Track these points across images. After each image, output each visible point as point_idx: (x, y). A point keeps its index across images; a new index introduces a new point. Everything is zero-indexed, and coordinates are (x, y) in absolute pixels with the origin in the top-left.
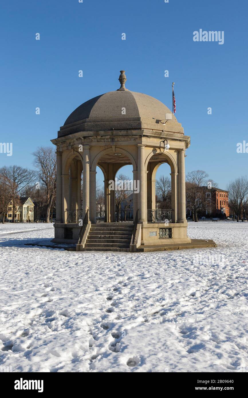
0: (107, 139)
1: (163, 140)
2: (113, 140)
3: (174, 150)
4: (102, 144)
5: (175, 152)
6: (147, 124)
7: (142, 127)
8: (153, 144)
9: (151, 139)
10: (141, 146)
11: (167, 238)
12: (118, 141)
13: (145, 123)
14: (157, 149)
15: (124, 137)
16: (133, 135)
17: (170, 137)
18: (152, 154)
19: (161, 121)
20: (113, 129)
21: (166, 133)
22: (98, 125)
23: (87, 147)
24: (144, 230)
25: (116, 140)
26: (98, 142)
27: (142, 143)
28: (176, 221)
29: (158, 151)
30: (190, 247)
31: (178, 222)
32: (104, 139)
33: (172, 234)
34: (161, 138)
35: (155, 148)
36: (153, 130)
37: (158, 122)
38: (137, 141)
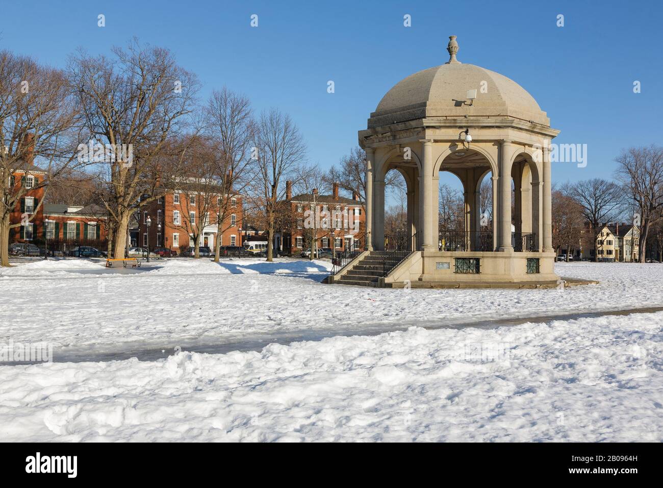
0: (389, 137)
1: (465, 130)
2: (394, 137)
3: (492, 142)
4: (384, 144)
5: (493, 145)
6: (436, 110)
7: (427, 115)
8: (447, 137)
9: (443, 130)
10: (425, 142)
11: (473, 273)
12: (400, 138)
13: (432, 109)
14: (457, 144)
15: (406, 132)
16: (414, 128)
17: (475, 125)
18: (449, 152)
19: (466, 103)
20: (395, 122)
21: (472, 118)
22: (381, 119)
23: (369, 150)
24: (426, 259)
25: (398, 137)
26: (380, 141)
27: (426, 137)
28: (494, 249)
29: (460, 146)
30: (482, 286)
31: (497, 250)
32: (385, 137)
33: (480, 267)
34: (461, 127)
35: (453, 143)
36: (446, 116)
37: (458, 104)
38: (420, 135)
